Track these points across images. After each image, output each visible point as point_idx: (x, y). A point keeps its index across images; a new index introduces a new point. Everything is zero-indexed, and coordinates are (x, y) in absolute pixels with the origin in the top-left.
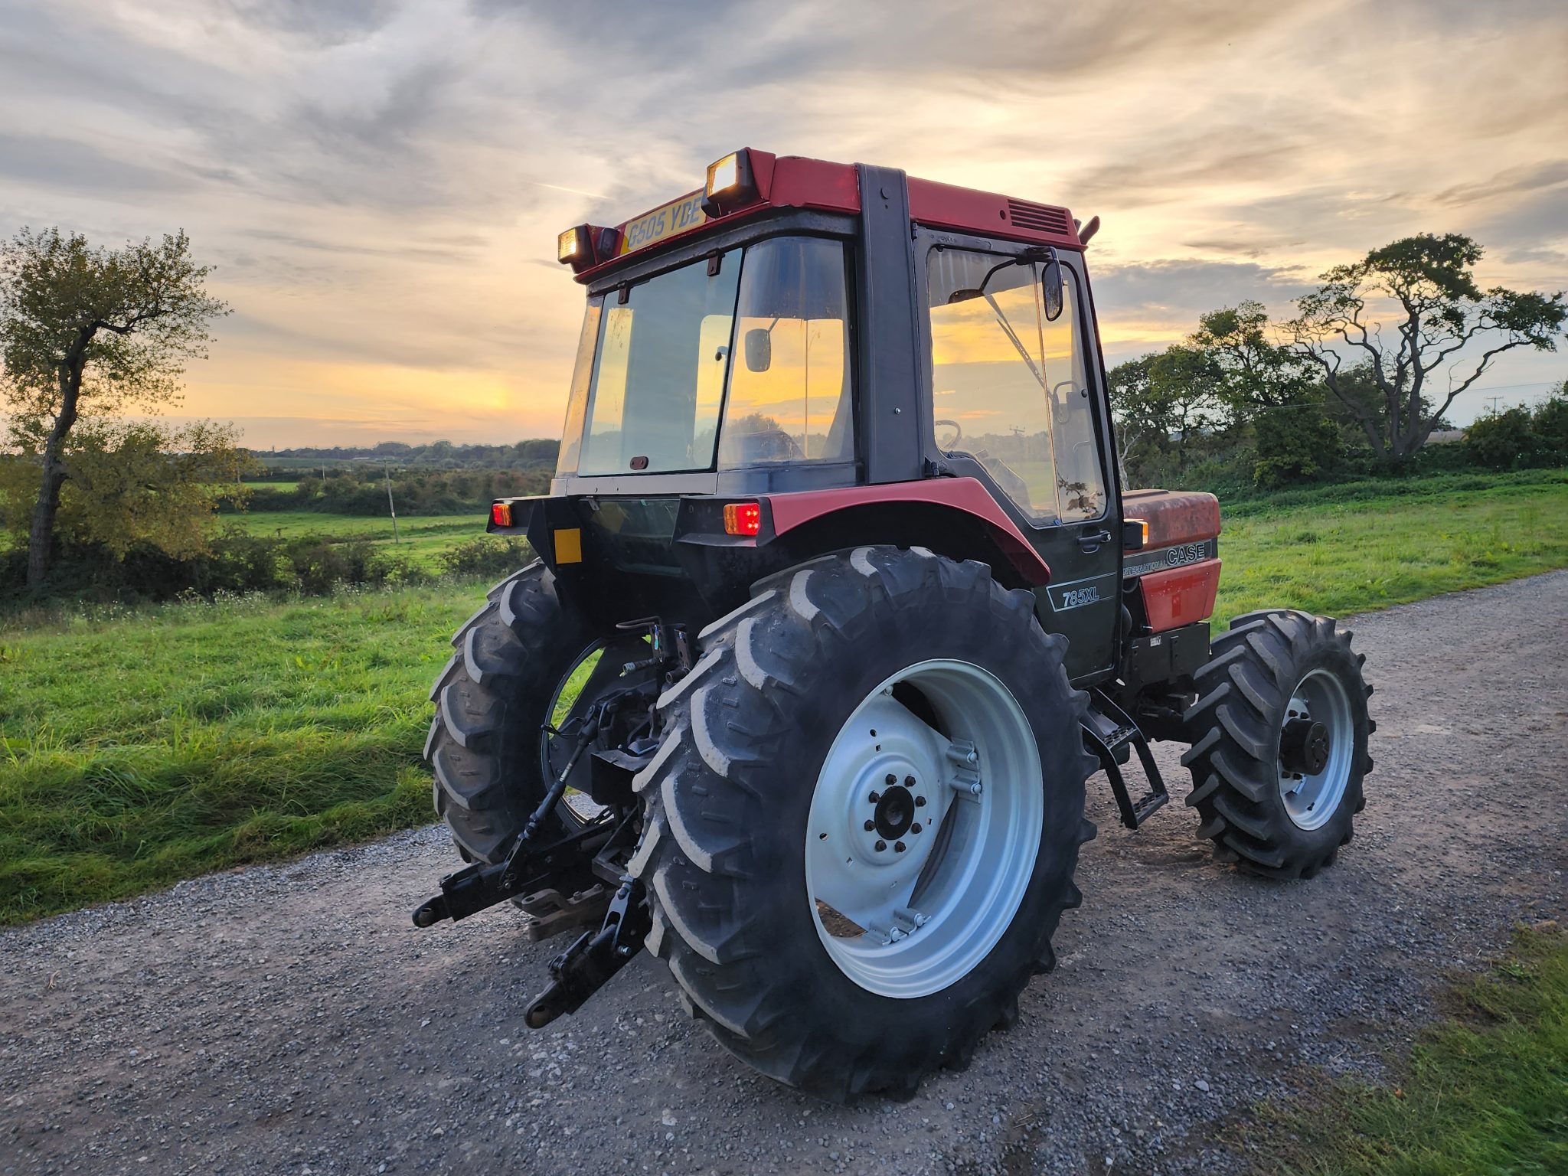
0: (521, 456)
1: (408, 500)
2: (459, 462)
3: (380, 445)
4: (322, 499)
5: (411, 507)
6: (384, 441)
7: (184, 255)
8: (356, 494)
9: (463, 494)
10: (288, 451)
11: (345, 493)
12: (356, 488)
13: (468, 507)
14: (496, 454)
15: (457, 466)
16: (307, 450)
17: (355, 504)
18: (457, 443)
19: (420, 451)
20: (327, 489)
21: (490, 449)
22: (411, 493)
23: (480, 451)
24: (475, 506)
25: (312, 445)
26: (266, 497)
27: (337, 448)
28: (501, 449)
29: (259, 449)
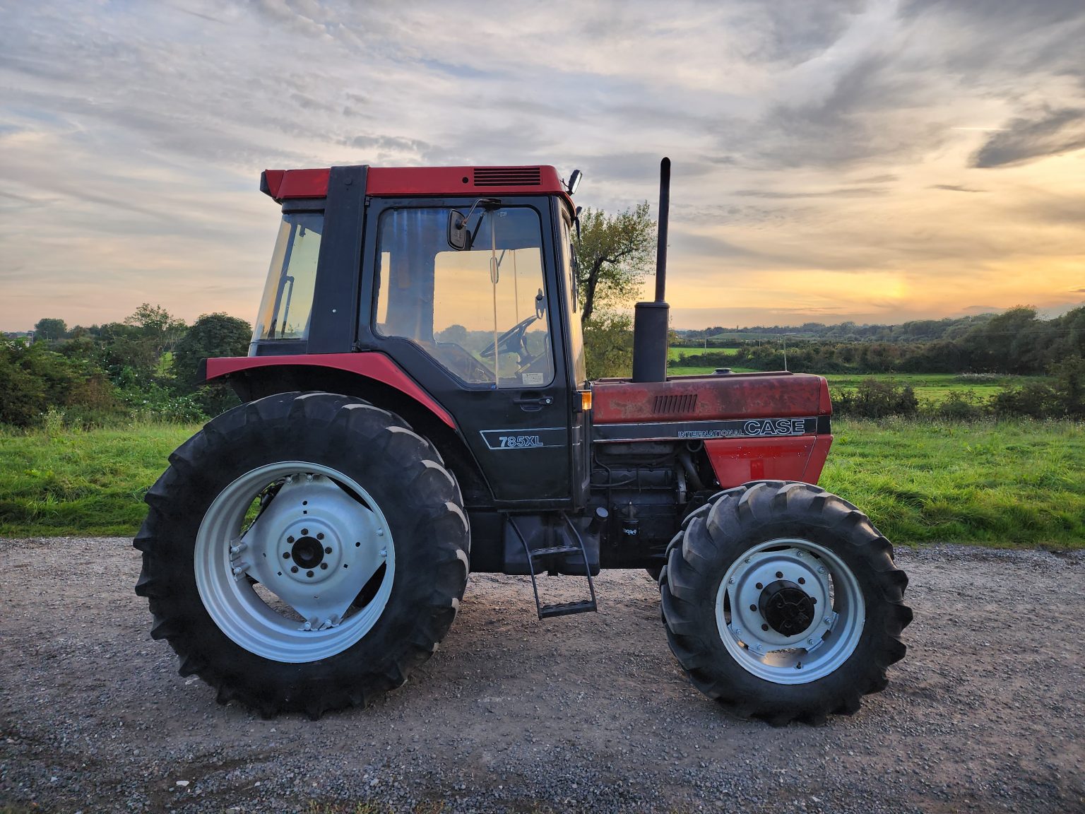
0: (906, 332)
1: (805, 362)
2: (858, 337)
3: (805, 325)
4: (750, 360)
5: (808, 367)
6: (807, 322)
7: (647, 215)
8: (772, 357)
9: (848, 360)
10: (746, 328)
11: (765, 356)
12: (772, 353)
13: (848, 369)
14: (887, 331)
15: (856, 339)
16: (758, 328)
17: (771, 364)
18: (859, 324)
19: (831, 329)
20: (754, 353)
21: (883, 328)
22: (808, 357)
23: (874, 329)
24: (853, 368)
25: (761, 325)
26: (717, 357)
27: (776, 327)
28: (890, 328)
29: (729, 327)
